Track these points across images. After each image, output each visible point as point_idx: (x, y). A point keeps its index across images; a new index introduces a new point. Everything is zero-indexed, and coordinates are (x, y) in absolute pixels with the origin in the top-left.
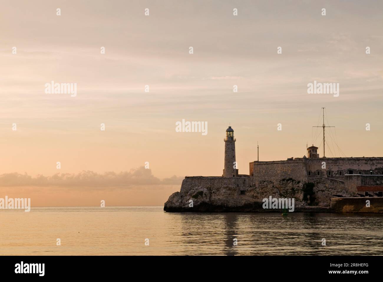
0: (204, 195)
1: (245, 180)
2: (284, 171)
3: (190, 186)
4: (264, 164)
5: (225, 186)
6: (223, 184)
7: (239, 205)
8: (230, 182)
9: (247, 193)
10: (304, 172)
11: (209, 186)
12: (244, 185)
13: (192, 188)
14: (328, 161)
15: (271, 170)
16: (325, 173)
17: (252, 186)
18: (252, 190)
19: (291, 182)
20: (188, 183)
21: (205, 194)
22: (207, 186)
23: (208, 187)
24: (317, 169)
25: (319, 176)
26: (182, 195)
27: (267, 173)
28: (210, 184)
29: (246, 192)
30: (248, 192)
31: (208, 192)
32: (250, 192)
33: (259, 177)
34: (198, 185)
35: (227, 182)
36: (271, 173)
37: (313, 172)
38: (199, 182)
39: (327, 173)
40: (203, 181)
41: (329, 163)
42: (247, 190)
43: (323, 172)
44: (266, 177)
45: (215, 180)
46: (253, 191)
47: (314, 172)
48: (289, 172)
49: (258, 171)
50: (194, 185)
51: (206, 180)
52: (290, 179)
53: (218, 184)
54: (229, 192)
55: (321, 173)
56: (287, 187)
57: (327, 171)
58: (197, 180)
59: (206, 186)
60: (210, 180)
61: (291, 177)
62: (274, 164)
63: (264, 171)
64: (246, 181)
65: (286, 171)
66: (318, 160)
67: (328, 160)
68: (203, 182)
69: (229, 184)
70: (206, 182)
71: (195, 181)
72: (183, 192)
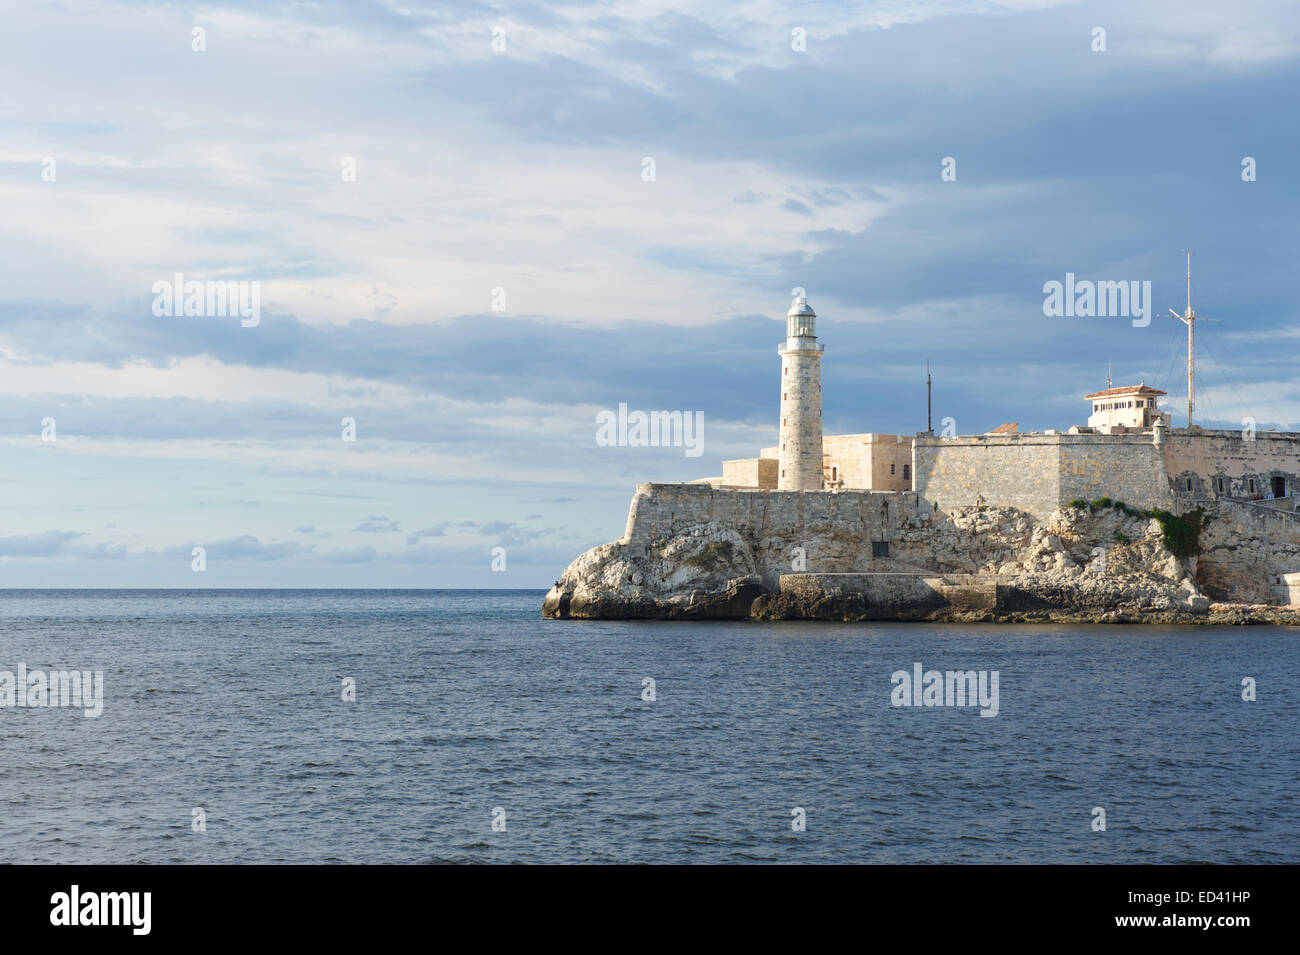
0: (736, 558)
1: (886, 504)
2: (1075, 472)
3: (669, 521)
4: (972, 445)
5: (820, 523)
6: (805, 516)
7: (908, 596)
8: (838, 509)
9: (897, 552)
10: (1160, 479)
11: (748, 524)
12: (885, 519)
13: (676, 528)
14: (1214, 442)
15: (1005, 466)
16: (1209, 484)
17: (919, 525)
18: (922, 541)
19: (1109, 513)
20: (660, 509)
21: (741, 553)
22: (740, 524)
23: (743, 526)
24: (1183, 470)
25: (1192, 493)
26: (638, 555)
27: (991, 478)
28: (751, 513)
29: (894, 546)
30: (904, 548)
31: (746, 545)
32: (912, 548)
34: (699, 517)
36: (1010, 478)
37: (1174, 480)
38: (705, 505)
39: (1214, 484)
40: (719, 501)
41: (1217, 449)
42: (902, 540)
43: (1203, 480)
44: (985, 494)
45: (772, 501)
46: (928, 544)
47: (1177, 480)
48: (1097, 478)
50: (684, 517)
51: (733, 500)
52: (1107, 503)
53: (785, 516)
54: (837, 546)
55: (1198, 484)
56: (1092, 533)
57: (1213, 477)
58: (694, 499)
59: (733, 520)
60: (749, 501)
61: (1105, 495)
63: (972, 471)
64: (890, 506)
65: (1083, 473)
66: (1184, 435)
67: (1213, 437)
68: (721, 505)
69: (835, 517)
70: (735, 507)
71: (688, 501)
72: (641, 542)
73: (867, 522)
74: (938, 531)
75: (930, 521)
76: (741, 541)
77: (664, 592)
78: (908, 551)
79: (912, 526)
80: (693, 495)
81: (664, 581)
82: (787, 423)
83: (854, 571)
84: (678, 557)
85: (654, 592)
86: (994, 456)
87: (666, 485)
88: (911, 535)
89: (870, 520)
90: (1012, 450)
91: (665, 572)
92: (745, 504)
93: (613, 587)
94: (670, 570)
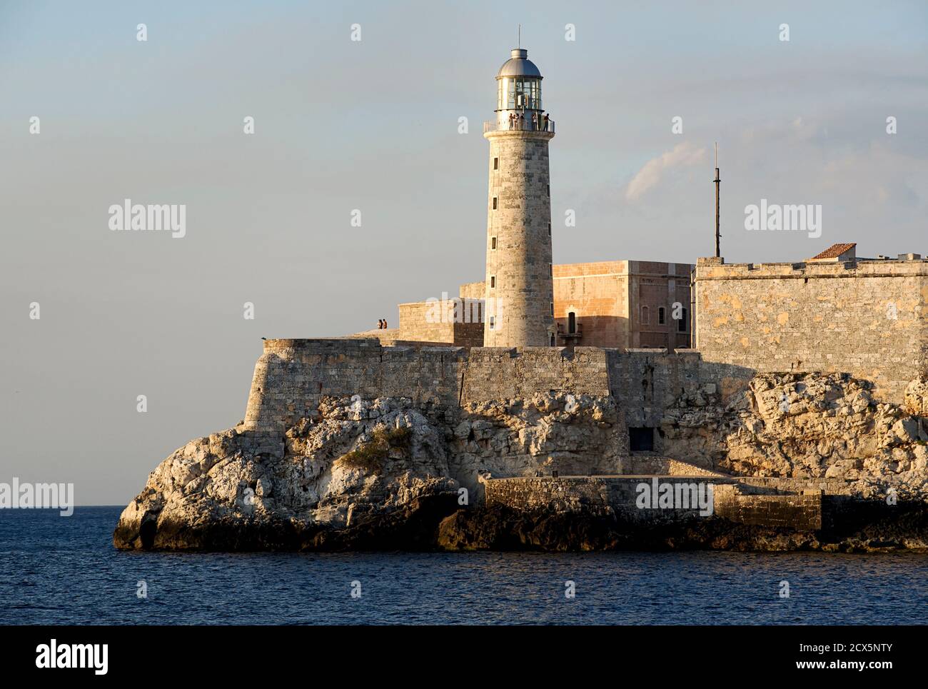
0: (418, 455)
1: (650, 369)
4: (783, 277)
8: (576, 377)
9: (667, 442)
11: (437, 401)
12: (649, 392)
13: (325, 407)
15: (835, 310)
17: (700, 401)
18: (706, 426)
20: (300, 378)
21: (426, 446)
22: (424, 401)
23: (430, 403)
26: (265, 449)
27: (813, 328)
28: (442, 384)
29: (662, 434)
30: (677, 437)
31: (434, 433)
32: (690, 437)
33: (746, 351)
34: (361, 390)
35: (555, 375)
36: (843, 329)
38: (370, 371)
40: (391, 365)
42: (676, 425)
44: (804, 354)
45: (474, 365)
46: (715, 431)
49: (738, 318)
50: (338, 390)
53: (494, 387)
54: (572, 434)
58: (353, 362)
59: (413, 395)
60: (438, 365)
62: (866, 276)
63: (783, 318)
64: (656, 372)
68: (395, 370)
69: (571, 389)
70: (416, 375)
71: (342, 366)
72: (271, 429)
73: (622, 397)
74: (732, 410)
75: (718, 394)
76: (425, 427)
77: (305, 507)
78: (684, 442)
79: (690, 404)
80: (352, 357)
81: (305, 490)
82: (499, 245)
83: (601, 473)
84: (328, 453)
85: (290, 507)
86: (817, 295)
87: (310, 341)
88: (688, 417)
89: (626, 394)
90: (846, 285)
91: (308, 476)
92: (432, 370)
93: (227, 499)
94: (316, 473)
